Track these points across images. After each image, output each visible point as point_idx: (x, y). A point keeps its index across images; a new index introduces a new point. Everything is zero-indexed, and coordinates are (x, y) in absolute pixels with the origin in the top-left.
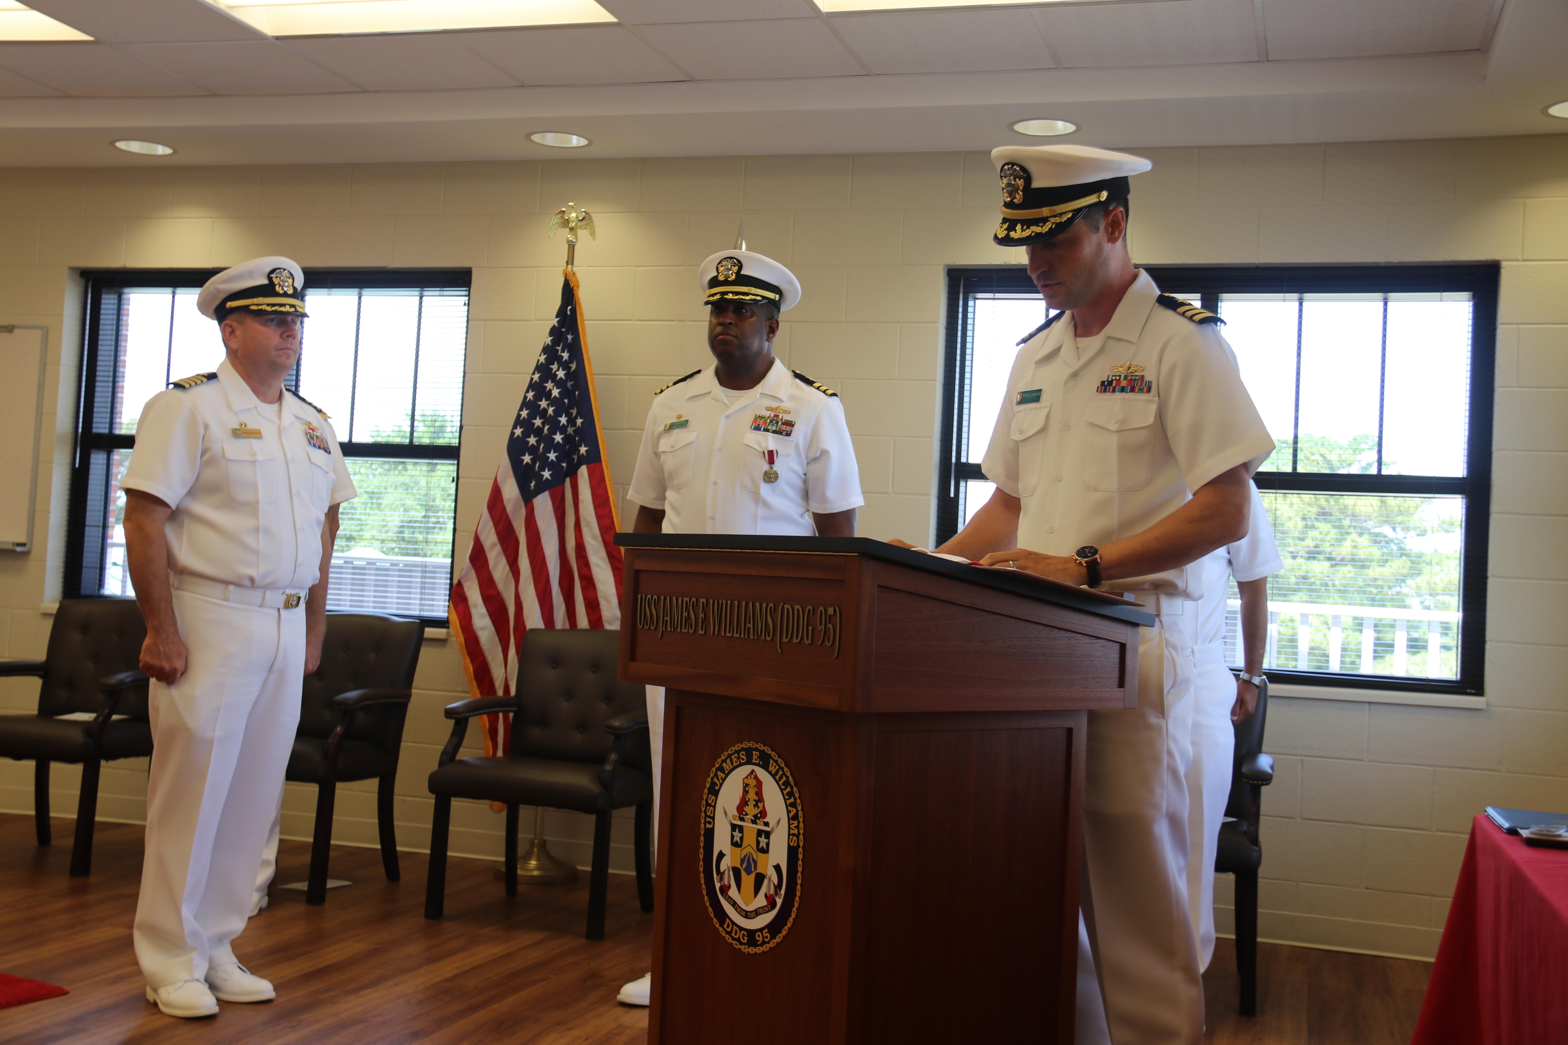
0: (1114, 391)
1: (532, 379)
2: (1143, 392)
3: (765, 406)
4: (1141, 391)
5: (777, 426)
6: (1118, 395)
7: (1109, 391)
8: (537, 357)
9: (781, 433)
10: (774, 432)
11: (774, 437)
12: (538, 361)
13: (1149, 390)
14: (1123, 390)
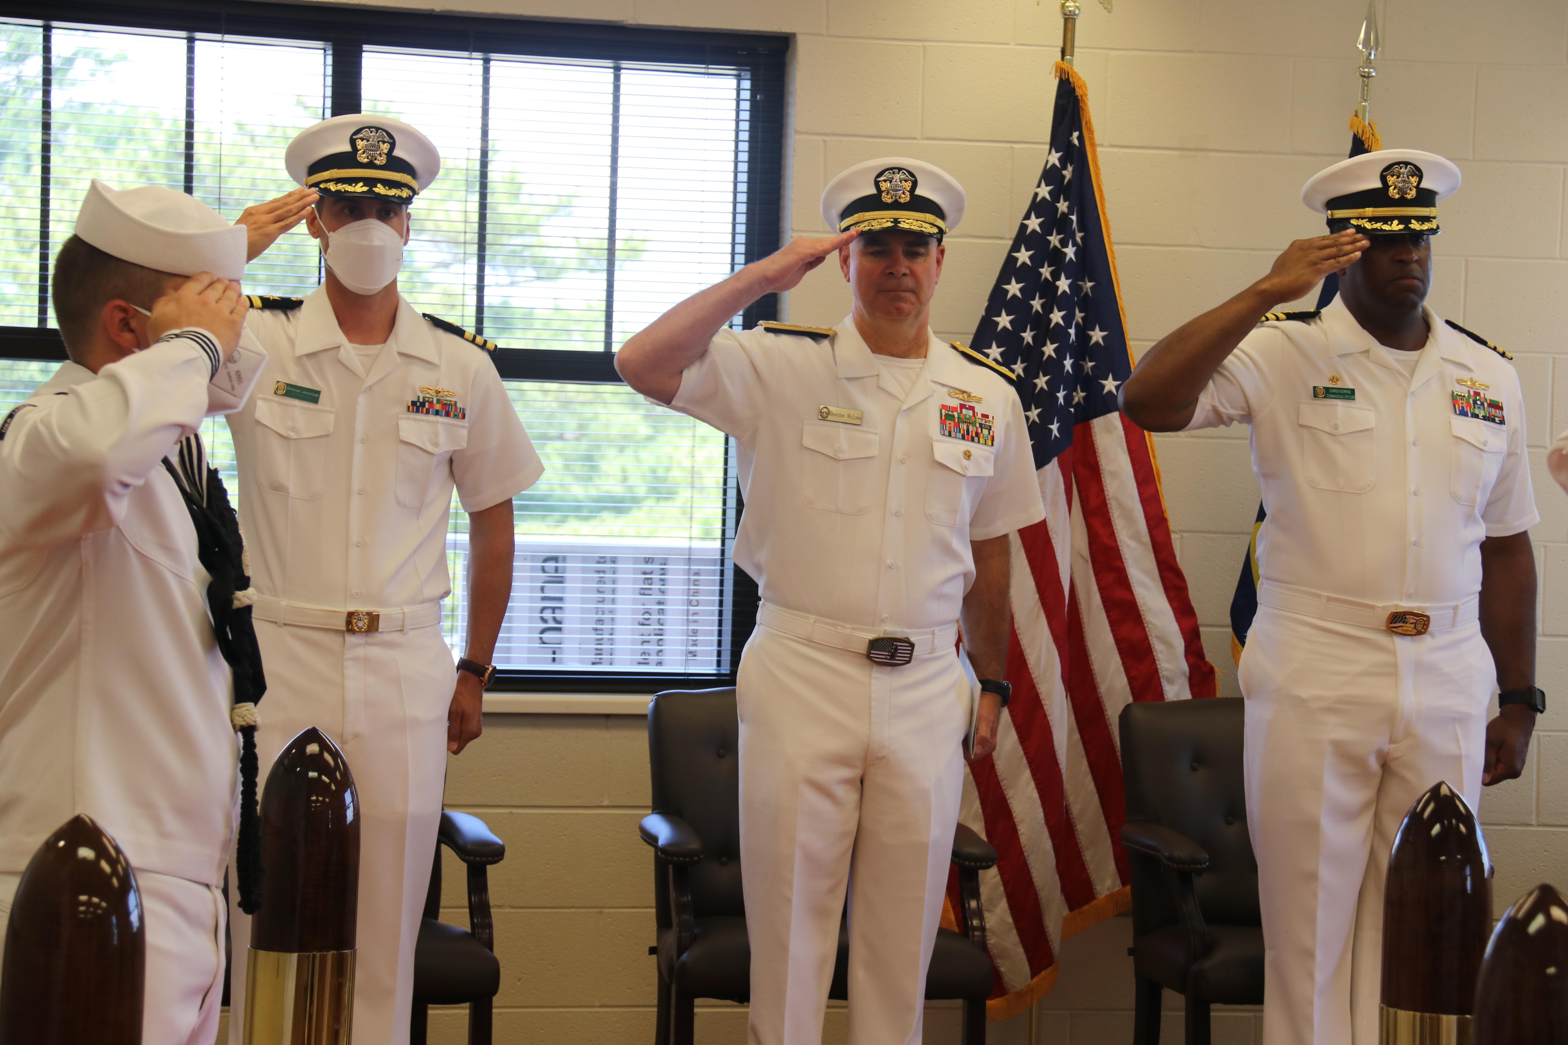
0: (428, 412)
1: (1023, 227)
2: (458, 418)
3: (1455, 378)
4: (456, 416)
5: (1484, 410)
6: (432, 418)
7: (422, 412)
8: (1033, 189)
9: (1493, 421)
10: (1485, 418)
11: (1486, 426)
12: (1036, 195)
13: (464, 417)
14: (437, 413)
